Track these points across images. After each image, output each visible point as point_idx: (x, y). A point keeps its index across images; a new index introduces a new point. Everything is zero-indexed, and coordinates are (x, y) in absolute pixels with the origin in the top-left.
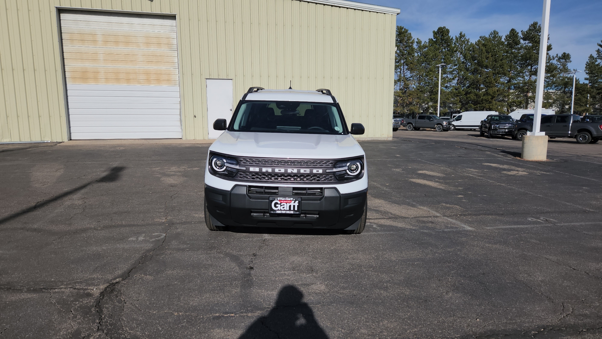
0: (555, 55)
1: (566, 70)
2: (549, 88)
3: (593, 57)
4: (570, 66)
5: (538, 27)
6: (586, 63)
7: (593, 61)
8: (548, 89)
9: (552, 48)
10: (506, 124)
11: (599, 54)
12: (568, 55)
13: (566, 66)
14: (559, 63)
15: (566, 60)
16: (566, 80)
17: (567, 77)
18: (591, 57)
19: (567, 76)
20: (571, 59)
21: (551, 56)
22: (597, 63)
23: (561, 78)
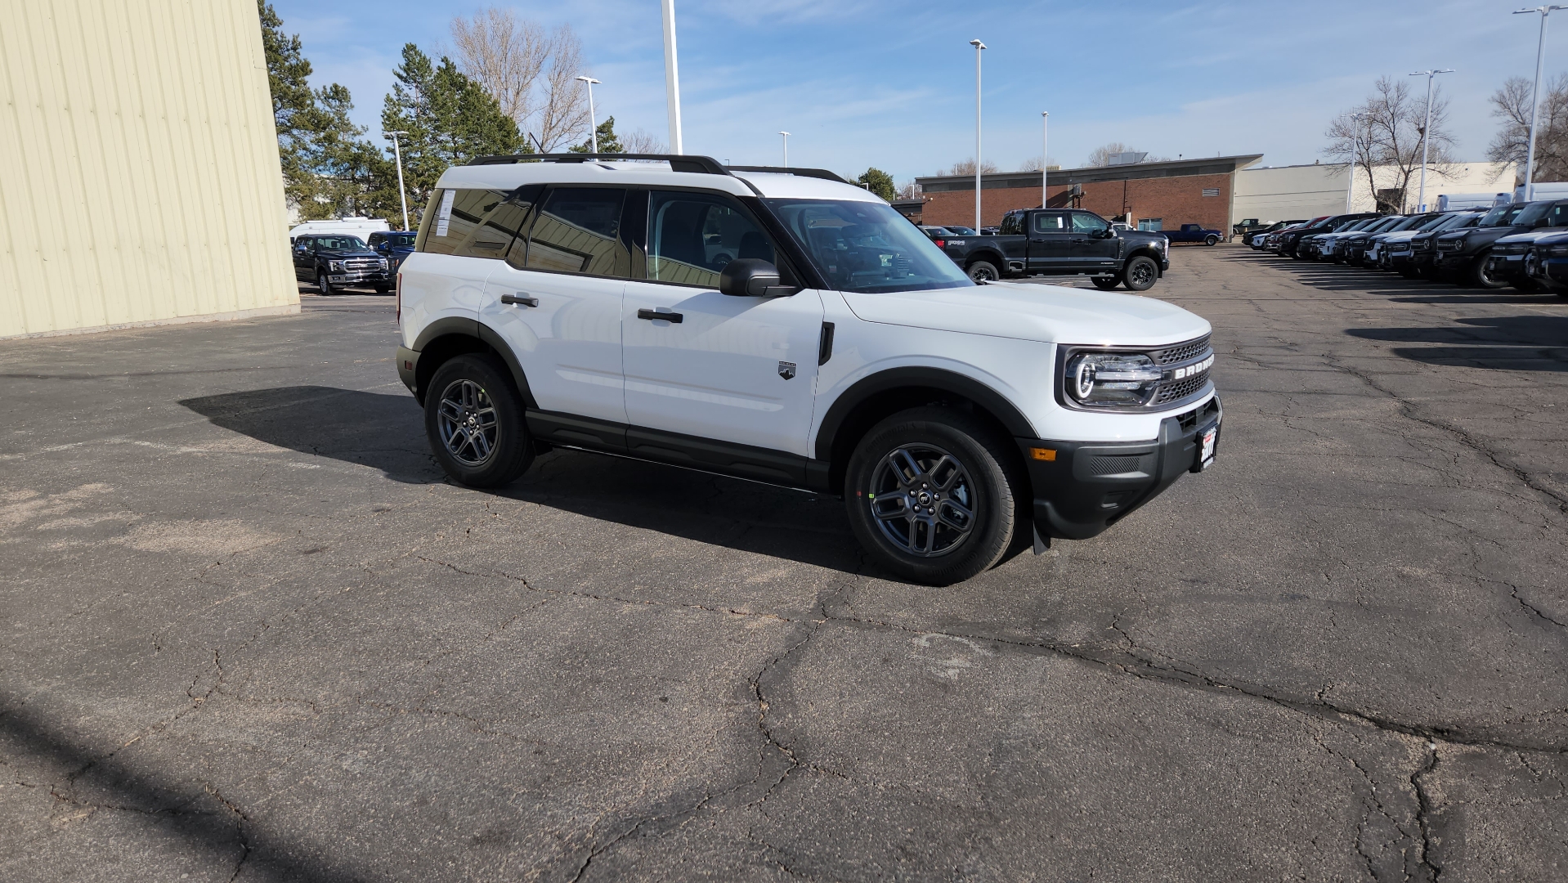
0: (320, 90)
1: (345, 126)
2: (321, 168)
3: (392, 100)
4: (354, 117)
5: (267, 11)
6: (382, 114)
7: (395, 110)
8: (320, 170)
9: (311, 71)
10: (355, 257)
11: (399, 95)
12: (344, 90)
13: (346, 117)
14: (328, 109)
15: (340, 101)
16: (354, 150)
17: (352, 144)
18: (388, 99)
19: (350, 140)
20: (352, 101)
21: (312, 90)
22: (402, 115)
23: (341, 146)
